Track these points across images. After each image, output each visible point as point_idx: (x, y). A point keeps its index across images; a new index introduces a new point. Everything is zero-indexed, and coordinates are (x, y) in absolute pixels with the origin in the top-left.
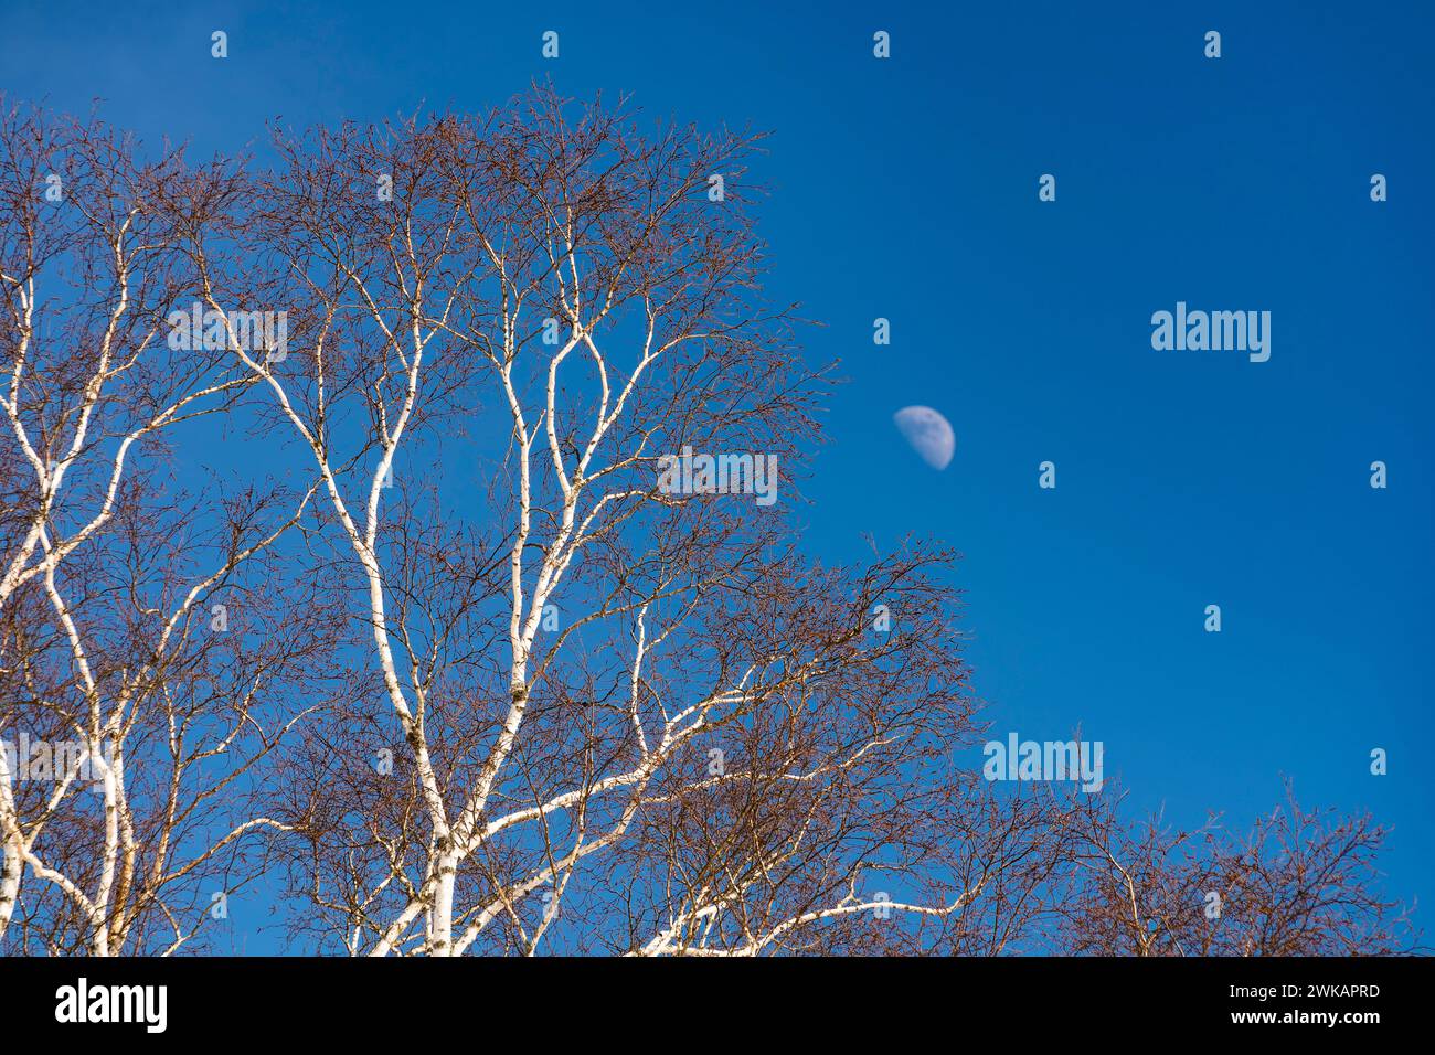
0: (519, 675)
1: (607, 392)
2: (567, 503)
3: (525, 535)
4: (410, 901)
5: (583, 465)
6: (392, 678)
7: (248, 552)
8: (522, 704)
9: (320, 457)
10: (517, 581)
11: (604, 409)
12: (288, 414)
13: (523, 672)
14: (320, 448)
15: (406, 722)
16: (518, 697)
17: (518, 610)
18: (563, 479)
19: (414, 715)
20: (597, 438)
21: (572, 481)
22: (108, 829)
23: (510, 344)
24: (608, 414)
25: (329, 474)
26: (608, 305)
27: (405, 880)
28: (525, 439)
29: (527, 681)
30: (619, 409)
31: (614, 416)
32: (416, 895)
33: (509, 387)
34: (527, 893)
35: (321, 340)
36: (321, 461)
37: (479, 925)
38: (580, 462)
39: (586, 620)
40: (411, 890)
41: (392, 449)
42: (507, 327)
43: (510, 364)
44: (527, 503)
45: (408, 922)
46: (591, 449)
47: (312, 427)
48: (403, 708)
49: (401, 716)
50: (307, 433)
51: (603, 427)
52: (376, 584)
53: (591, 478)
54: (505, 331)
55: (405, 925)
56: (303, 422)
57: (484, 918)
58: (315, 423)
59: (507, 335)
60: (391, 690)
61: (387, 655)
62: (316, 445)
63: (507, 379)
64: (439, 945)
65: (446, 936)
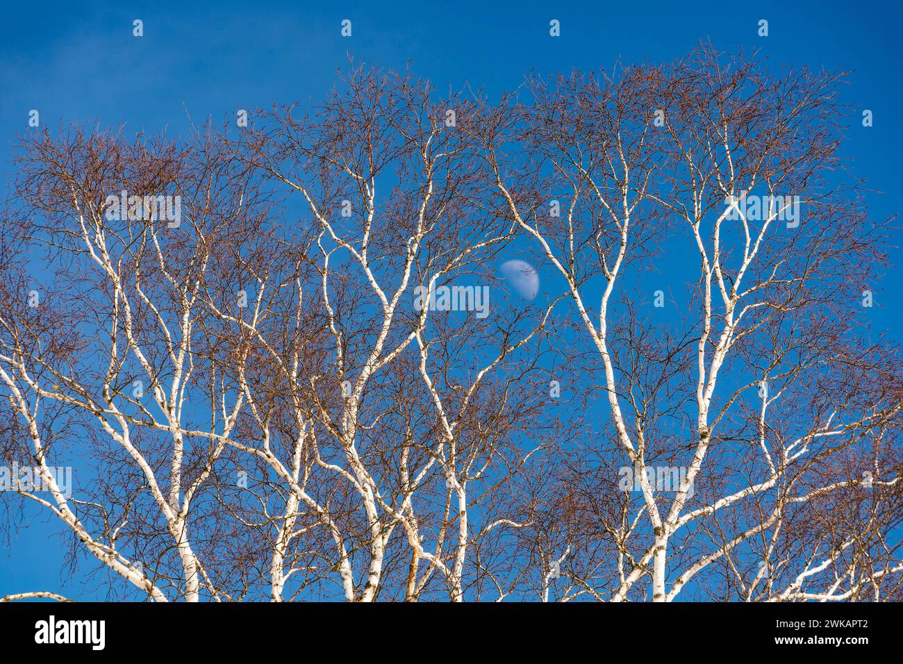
0: (703, 420)
1: (749, 240)
2: (728, 311)
3: (708, 332)
4: (633, 569)
5: (736, 287)
6: (622, 426)
7: (513, 348)
8: (706, 440)
9: (572, 286)
10: (701, 362)
11: (747, 251)
12: (551, 259)
13: (706, 419)
14: (572, 280)
15: (631, 454)
16: (703, 436)
17: (702, 380)
18: (725, 296)
19: (637, 449)
20: (743, 269)
21: (731, 297)
22: (461, 526)
23: (699, 209)
24: (749, 255)
25: (578, 297)
26: (753, 184)
27: (628, 555)
28: (708, 270)
29: (708, 425)
30: (756, 250)
31: (753, 255)
32: (637, 565)
33: (698, 238)
34: (713, 561)
35: (571, 211)
36: (573, 288)
37: (682, 583)
38: (733, 285)
39: (750, 385)
40: (633, 562)
41: (613, 279)
42: (695, 199)
43: (698, 223)
44: (709, 312)
45: (633, 582)
46: (740, 276)
47: (566, 266)
48: (630, 445)
49: (628, 450)
50: (563, 271)
51: (747, 261)
52: (609, 365)
53: (742, 295)
54: (694, 202)
55: (631, 584)
56: (561, 263)
57: (685, 578)
58: (568, 264)
59: (696, 204)
60: (621, 434)
61: (617, 411)
62: (570, 278)
63: (697, 232)
64: (658, 596)
65: (661, 590)
